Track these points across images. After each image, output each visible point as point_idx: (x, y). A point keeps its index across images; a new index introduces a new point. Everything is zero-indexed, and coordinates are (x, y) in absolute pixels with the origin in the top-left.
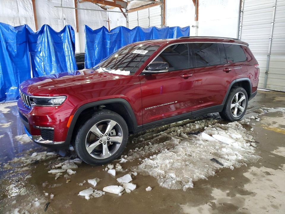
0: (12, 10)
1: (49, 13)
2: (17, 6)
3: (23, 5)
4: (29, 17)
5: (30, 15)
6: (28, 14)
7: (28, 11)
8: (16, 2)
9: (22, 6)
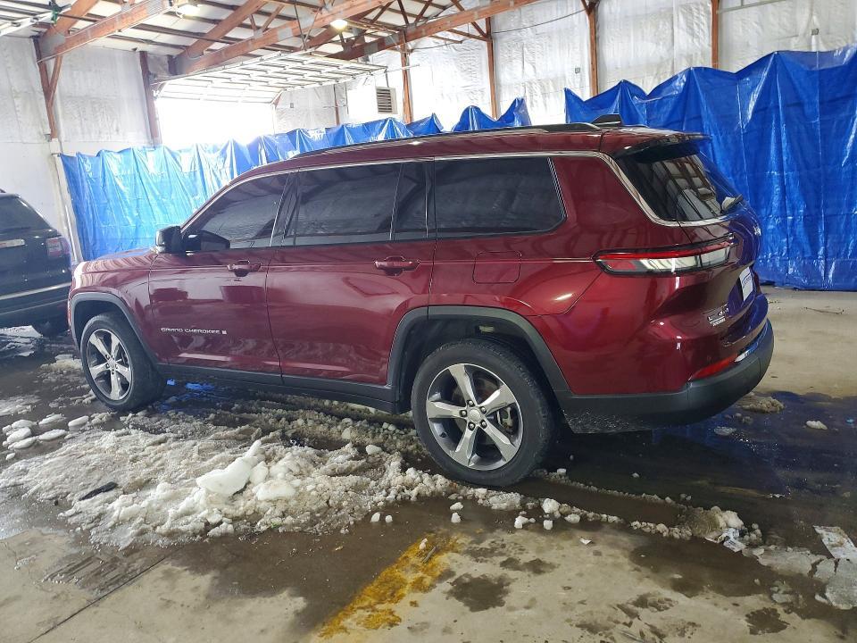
0: (658, 44)
1: (762, 26)
2: (672, 28)
3: (687, 23)
4: (699, 53)
5: (702, 46)
6: (697, 44)
7: (698, 37)
8: (669, 20)
9: (684, 26)
